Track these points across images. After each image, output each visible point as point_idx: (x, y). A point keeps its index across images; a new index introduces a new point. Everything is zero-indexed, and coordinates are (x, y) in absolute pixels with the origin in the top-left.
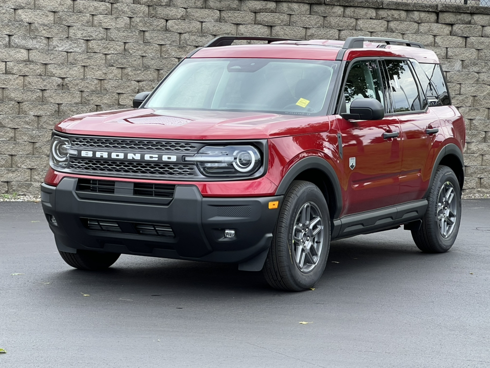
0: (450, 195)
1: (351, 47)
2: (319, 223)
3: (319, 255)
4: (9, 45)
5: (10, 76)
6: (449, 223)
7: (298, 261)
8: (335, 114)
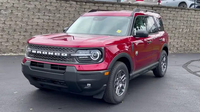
0: (164, 59)
1: (136, 11)
2: (124, 77)
3: (125, 88)
4: (44, 15)
5: (45, 23)
6: (164, 67)
7: (117, 93)
8: (131, 35)
